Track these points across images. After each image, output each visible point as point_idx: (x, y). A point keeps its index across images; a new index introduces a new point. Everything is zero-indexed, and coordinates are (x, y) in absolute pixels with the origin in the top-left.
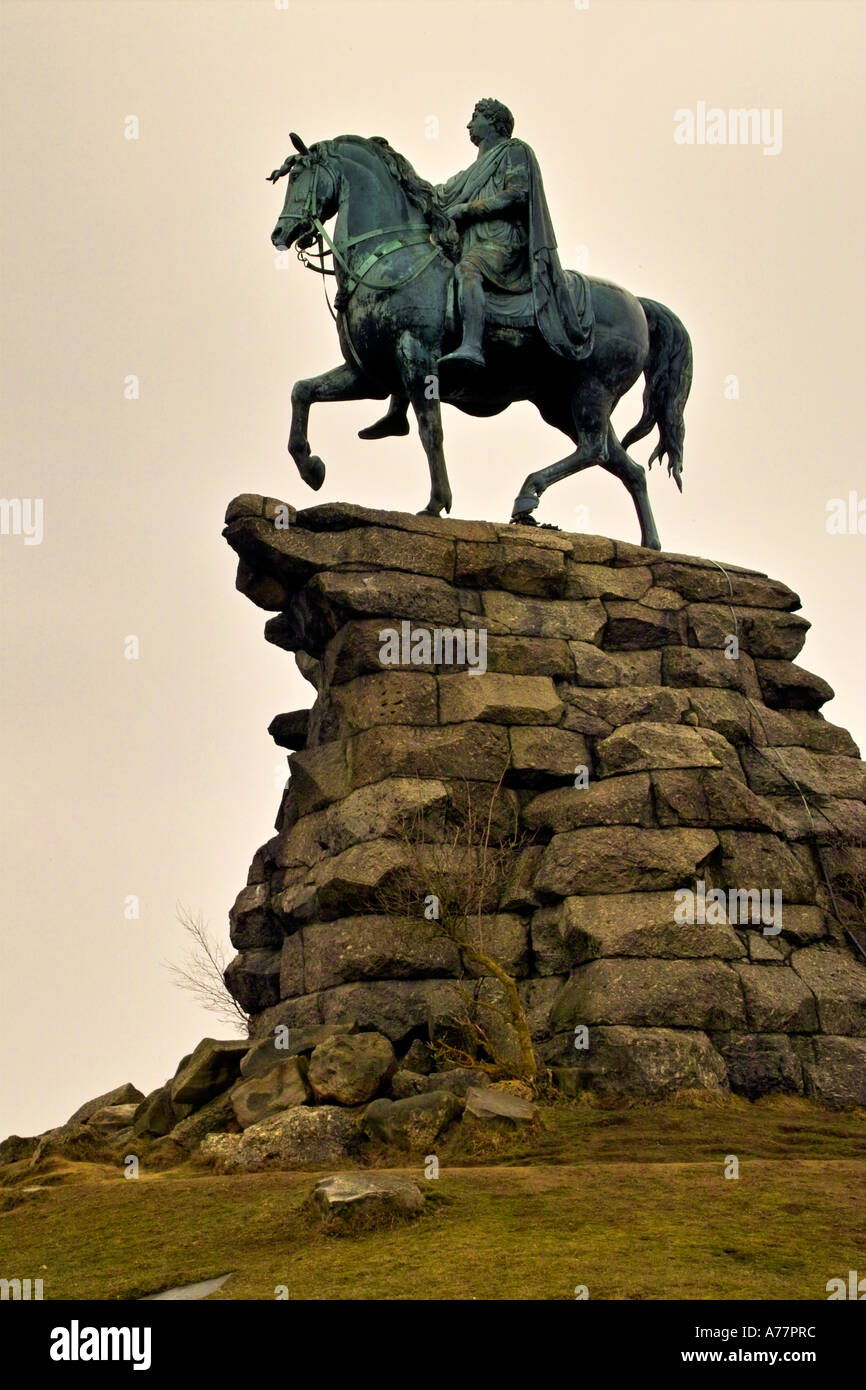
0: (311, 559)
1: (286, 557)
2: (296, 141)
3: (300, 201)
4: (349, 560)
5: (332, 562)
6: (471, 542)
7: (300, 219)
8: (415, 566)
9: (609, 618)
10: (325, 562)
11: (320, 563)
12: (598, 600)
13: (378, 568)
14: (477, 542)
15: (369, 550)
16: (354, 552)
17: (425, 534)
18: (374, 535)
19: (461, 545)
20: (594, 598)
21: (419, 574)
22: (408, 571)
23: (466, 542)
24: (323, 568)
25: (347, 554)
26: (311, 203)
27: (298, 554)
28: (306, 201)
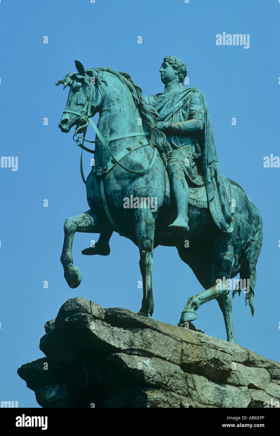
0: (112, 343)
1: (100, 340)
2: (79, 66)
3: (81, 105)
4: (134, 347)
5: (124, 347)
6: (189, 343)
7: (80, 116)
8: (168, 355)
9: (252, 400)
10: (120, 346)
11: (118, 347)
12: (247, 387)
13: (150, 355)
14: (192, 344)
15: (146, 343)
16: (136, 343)
17: (168, 335)
18: (148, 334)
19: (184, 344)
20: (244, 386)
21: (169, 361)
22: (164, 359)
23: (187, 343)
24: (119, 350)
25: (132, 343)
26: (87, 108)
27: (105, 339)
28: (84, 105)
